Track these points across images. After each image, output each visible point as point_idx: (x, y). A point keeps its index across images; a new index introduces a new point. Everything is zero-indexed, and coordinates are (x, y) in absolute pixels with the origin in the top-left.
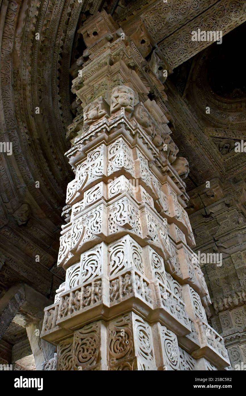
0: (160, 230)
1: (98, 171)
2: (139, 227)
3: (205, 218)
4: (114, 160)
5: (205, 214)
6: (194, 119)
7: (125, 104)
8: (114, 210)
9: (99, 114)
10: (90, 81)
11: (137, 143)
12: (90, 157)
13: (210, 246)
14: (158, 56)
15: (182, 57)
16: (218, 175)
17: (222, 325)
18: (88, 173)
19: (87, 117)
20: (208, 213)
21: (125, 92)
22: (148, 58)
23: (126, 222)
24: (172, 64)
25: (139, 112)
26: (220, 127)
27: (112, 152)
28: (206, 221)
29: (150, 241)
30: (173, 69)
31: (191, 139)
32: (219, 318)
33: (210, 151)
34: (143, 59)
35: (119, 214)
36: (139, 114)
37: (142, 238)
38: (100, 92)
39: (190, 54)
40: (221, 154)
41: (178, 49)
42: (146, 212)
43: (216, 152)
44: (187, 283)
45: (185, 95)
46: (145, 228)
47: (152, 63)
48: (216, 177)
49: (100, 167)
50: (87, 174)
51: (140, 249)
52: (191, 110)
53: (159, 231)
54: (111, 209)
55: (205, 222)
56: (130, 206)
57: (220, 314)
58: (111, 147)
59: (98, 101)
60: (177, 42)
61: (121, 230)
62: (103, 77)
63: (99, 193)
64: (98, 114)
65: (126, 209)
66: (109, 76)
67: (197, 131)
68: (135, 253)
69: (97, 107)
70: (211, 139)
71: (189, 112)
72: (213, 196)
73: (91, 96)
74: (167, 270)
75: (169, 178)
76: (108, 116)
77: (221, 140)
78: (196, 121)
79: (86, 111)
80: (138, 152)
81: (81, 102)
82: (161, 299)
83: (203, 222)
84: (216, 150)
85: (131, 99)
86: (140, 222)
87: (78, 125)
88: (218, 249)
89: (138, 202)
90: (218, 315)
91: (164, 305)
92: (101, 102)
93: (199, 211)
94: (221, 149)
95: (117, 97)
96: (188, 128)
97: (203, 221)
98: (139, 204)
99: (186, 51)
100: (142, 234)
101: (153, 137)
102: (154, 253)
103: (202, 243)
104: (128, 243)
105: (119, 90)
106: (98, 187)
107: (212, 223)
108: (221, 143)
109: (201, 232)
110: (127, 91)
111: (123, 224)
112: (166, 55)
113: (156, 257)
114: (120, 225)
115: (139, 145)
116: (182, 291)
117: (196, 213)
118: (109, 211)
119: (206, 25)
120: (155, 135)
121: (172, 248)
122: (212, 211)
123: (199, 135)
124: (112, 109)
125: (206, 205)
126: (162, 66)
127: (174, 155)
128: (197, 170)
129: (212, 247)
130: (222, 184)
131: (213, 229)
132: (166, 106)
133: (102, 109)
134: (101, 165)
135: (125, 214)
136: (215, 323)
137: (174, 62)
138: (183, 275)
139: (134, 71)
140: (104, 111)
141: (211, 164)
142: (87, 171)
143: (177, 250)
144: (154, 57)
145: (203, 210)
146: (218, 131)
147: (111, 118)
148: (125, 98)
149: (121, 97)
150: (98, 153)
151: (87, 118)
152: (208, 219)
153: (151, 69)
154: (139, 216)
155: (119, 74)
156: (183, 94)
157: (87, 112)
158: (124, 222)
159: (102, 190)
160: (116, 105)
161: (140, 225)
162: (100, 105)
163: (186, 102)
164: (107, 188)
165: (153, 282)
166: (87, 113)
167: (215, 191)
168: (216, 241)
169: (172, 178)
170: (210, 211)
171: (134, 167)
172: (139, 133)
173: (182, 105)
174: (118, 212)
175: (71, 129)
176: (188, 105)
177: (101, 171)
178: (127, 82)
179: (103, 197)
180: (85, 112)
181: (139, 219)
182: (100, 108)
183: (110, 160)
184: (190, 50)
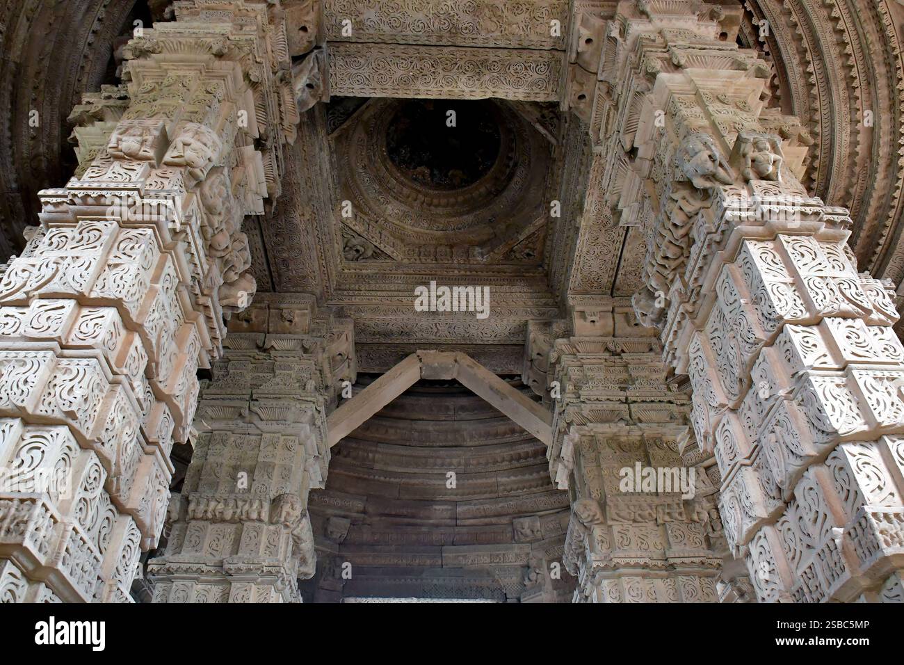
0: (127, 427)
1: (77, 278)
2: (92, 416)
3: (257, 351)
4: (114, 271)
5: (261, 345)
6: (330, 180)
7: (194, 165)
8: (65, 373)
9: (141, 153)
10: (165, 61)
11: (174, 247)
12: (80, 233)
13: (237, 403)
14: (318, 63)
15: (357, 87)
16: (318, 292)
17: (186, 542)
18: (60, 266)
19: (118, 144)
20: (267, 346)
21: (205, 145)
22: (297, 59)
23: (74, 408)
24: (335, 86)
25: (212, 184)
26: (365, 214)
27: (122, 246)
28: (257, 357)
29: (99, 445)
30: (332, 95)
31: (303, 215)
32: (187, 527)
33: (327, 246)
34: (287, 59)
35: (68, 385)
36: (211, 188)
37: (88, 437)
38: (171, 96)
39: (373, 91)
40: (343, 257)
41: (356, 71)
42: (117, 395)
43: (336, 251)
44: (130, 515)
45: (335, 134)
46: (100, 422)
47: (301, 71)
48: (312, 293)
49: (84, 273)
50: (58, 268)
51: (77, 453)
52: (331, 163)
53: (124, 427)
54: (63, 366)
55: (254, 357)
56: (96, 377)
57: (193, 523)
58: (126, 236)
59: (154, 126)
60: (362, 61)
61: (58, 415)
62: (193, 68)
63: (59, 321)
64: (139, 150)
65: (84, 384)
66: (204, 74)
67: (323, 204)
68: (63, 459)
69: (145, 138)
70: (341, 225)
71: (327, 166)
72: (290, 321)
73: (153, 85)
74: (106, 488)
75: (202, 319)
76: (155, 164)
77: (356, 236)
78: (331, 185)
79: (122, 130)
80: (169, 263)
81: (130, 80)
82: (63, 553)
83: (250, 356)
84: (338, 247)
85: (209, 160)
86: (98, 408)
87: (105, 109)
88: (250, 414)
89: (115, 369)
90: (188, 523)
91: (64, 563)
92: (157, 133)
93: (254, 334)
94: (347, 248)
95: (185, 145)
96: (310, 193)
97: (252, 354)
98: (114, 373)
99: (367, 83)
100: (90, 431)
101: (216, 232)
102: (96, 464)
103: (228, 393)
104: (60, 440)
105: (197, 133)
106: (63, 307)
107: (265, 365)
108: (353, 240)
109: (238, 371)
110: (209, 144)
111: (66, 409)
112: (333, 67)
113: (96, 470)
114: (61, 407)
115: (175, 252)
116: (116, 524)
117: (248, 334)
118: (58, 368)
119: (419, 67)
120: (222, 230)
121: (136, 452)
122: (275, 346)
123: (323, 213)
124: (168, 157)
125: (271, 330)
126: (314, 84)
127: (236, 273)
128: (287, 266)
129: (241, 408)
130: (317, 309)
131: (261, 375)
132: (278, 166)
133: (151, 147)
134: (89, 271)
135: (78, 392)
136: (177, 533)
137: (340, 86)
138: (131, 501)
139: (250, 92)
140: (151, 153)
141: (317, 266)
142: (60, 261)
143: (143, 454)
144: (310, 62)
145: (262, 335)
146: (358, 218)
147: (159, 172)
148: (200, 155)
149: (194, 150)
150: (97, 233)
151: (115, 145)
152: (263, 355)
153: (293, 80)
154: (104, 395)
155: (222, 82)
156: (333, 131)
157: (121, 134)
158: (70, 407)
159: (66, 318)
160: (177, 157)
161: (96, 414)
162: (150, 138)
163: (330, 147)
164: (78, 314)
165: (66, 521)
166: (120, 136)
167: (298, 316)
168: (253, 400)
169: (208, 318)
170: (273, 343)
171: (144, 296)
172: (187, 234)
173: (321, 149)
174: (71, 380)
175: (89, 103)
176: (331, 153)
177: (81, 281)
178: (228, 101)
179: (60, 337)
180: (120, 131)
181: (101, 401)
182: (149, 143)
183: (109, 266)
184: (374, 84)
